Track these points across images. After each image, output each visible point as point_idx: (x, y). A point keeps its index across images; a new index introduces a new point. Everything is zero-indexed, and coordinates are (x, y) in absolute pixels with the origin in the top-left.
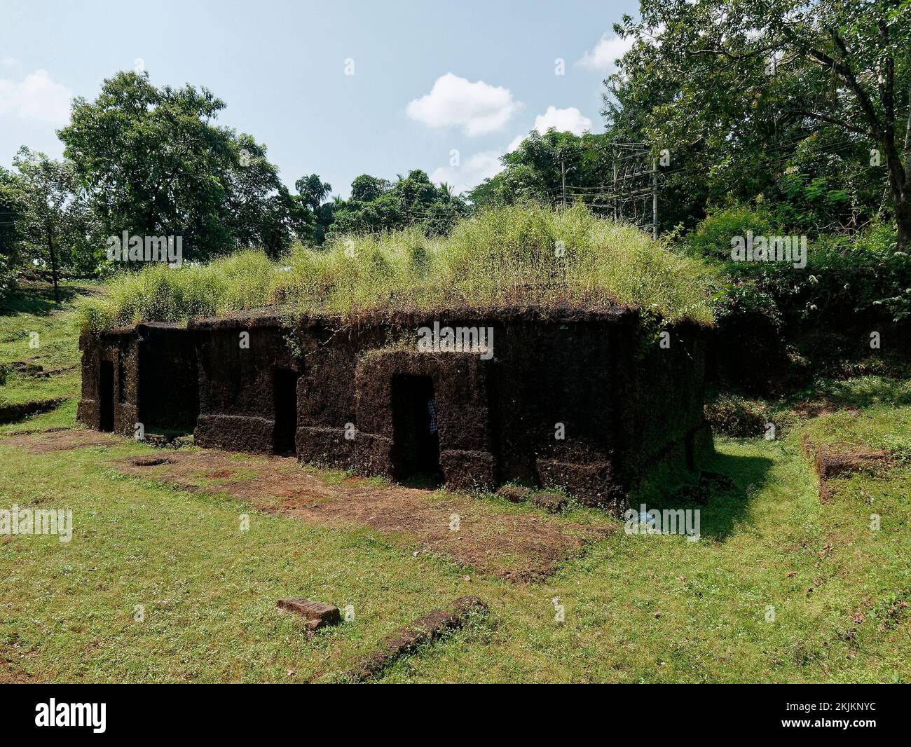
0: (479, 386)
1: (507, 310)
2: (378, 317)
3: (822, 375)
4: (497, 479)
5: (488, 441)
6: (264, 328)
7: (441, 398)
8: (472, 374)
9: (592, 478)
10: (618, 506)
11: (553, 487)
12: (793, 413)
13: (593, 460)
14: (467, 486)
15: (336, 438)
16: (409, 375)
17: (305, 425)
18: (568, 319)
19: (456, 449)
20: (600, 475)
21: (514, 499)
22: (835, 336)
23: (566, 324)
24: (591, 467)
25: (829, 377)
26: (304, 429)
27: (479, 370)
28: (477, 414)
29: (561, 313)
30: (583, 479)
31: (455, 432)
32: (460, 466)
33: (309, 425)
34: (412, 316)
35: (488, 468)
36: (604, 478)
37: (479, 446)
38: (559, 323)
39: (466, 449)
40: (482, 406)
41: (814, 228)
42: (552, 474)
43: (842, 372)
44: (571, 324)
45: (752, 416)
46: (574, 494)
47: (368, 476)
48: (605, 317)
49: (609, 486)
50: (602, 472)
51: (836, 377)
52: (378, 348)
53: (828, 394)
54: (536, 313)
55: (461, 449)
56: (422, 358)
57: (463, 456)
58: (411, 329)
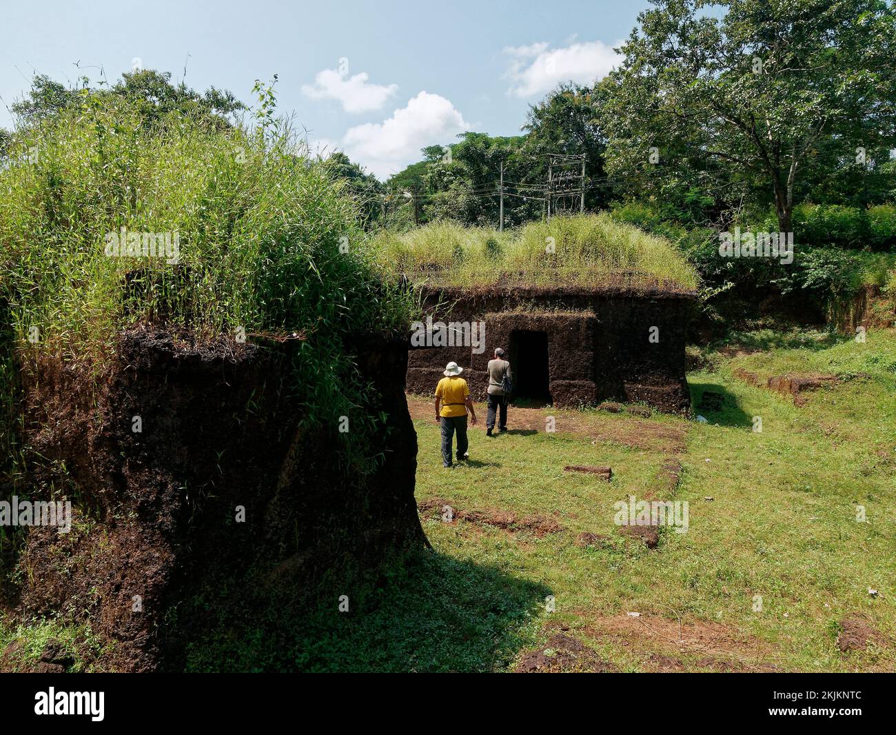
0: (587, 338)
1: (610, 290)
2: (498, 290)
3: (734, 329)
4: (598, 399)
5: (591, 374)
7: (553, 347)
8: (582, 330)
9: (668, 395)
10: (687, 412)
11: (637, 402)
12: (719, 354)
13: (668, 384)
14: (575, 404)
16: (528, 331)
17: (416, 367)
18: (658, 297)
19: (564, 379)
20: (674, 393)
21: (613, 411)
22: (742, 302)
23: (656, 300)
24: (667, 389)
25: (739, 330)
26: (415, 370)
27: (588, 328)
28: (583, 357)
29: (653, 293)
30: (662, 396)
31: (564, 369)
32: (569, 392)
33: (420, 366)
34: (529, 291)
35: (592, 392)
36: (677, 395)
37: (585, 377)
38: (650, 299)
39: (573, 379)
40: (588, 351)
41: (692, 222)
42: (637, 394)
43: (747, 327)
44: (659, 300)
45: (692, 357)
46: (654, 405)
47: (480, 401)
48: (686, 296)
49: (680, 400)
50: (675, 392)
51: (743, 330)
52: (497, 312)
53: (739, 341)
54: (633, 292)
55: (568, 379)
56: (540, 320)
57: (571, 384)
58: (528, 300)
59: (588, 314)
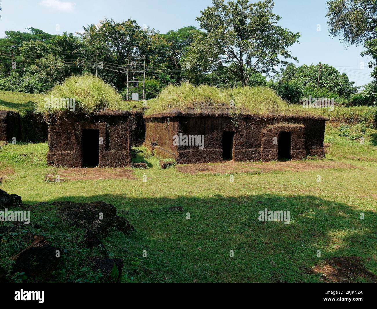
0: (303, 134)
2: (272, 116)
4: (306, 156)
5: (305, 147)
6: (223, 117)
7: (293, 138)
8: (302, 131)
11: (315, 156)
15: (253, 152)
16: (285, 132)
17: (238, 149)
19: (296, 150)
26: (239, 151)
27: (304, 130)
28: (302, 141)
29: (319, 118)
30: (320, 153)
32: (298, 154)
33: (240, 149)
34: (283, 117)
35: (305, 153)
37: (302, 148)
40: (303, 139)
42: (314, 153)
52: (271, 125)
54: (314, 118)
55: (298, 150)
56: (289, 128)
57: (299, 151)
58: (283, 120)
59: (302, 125)
